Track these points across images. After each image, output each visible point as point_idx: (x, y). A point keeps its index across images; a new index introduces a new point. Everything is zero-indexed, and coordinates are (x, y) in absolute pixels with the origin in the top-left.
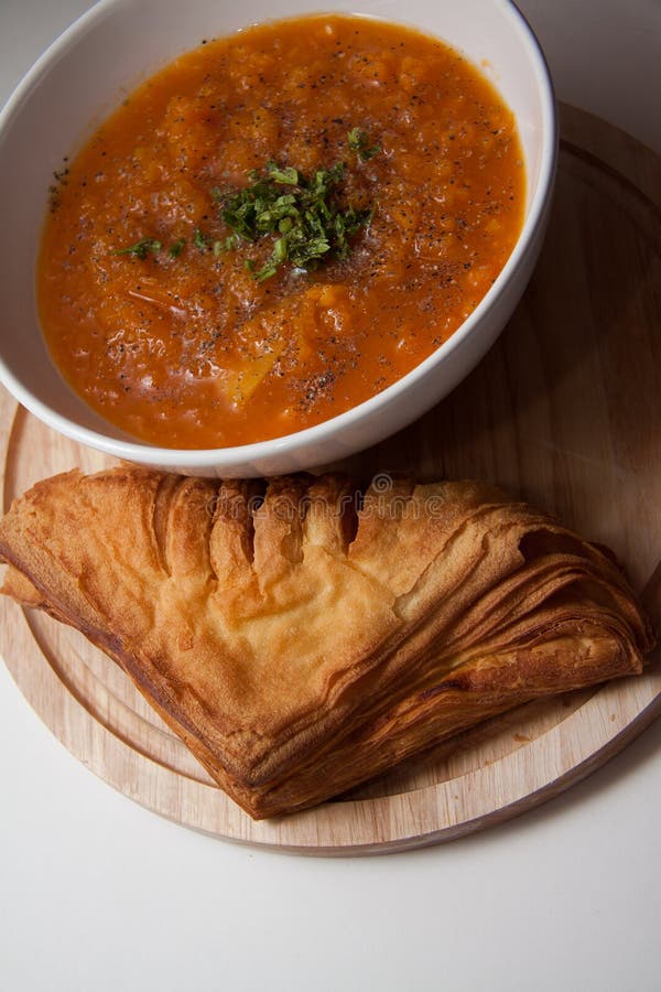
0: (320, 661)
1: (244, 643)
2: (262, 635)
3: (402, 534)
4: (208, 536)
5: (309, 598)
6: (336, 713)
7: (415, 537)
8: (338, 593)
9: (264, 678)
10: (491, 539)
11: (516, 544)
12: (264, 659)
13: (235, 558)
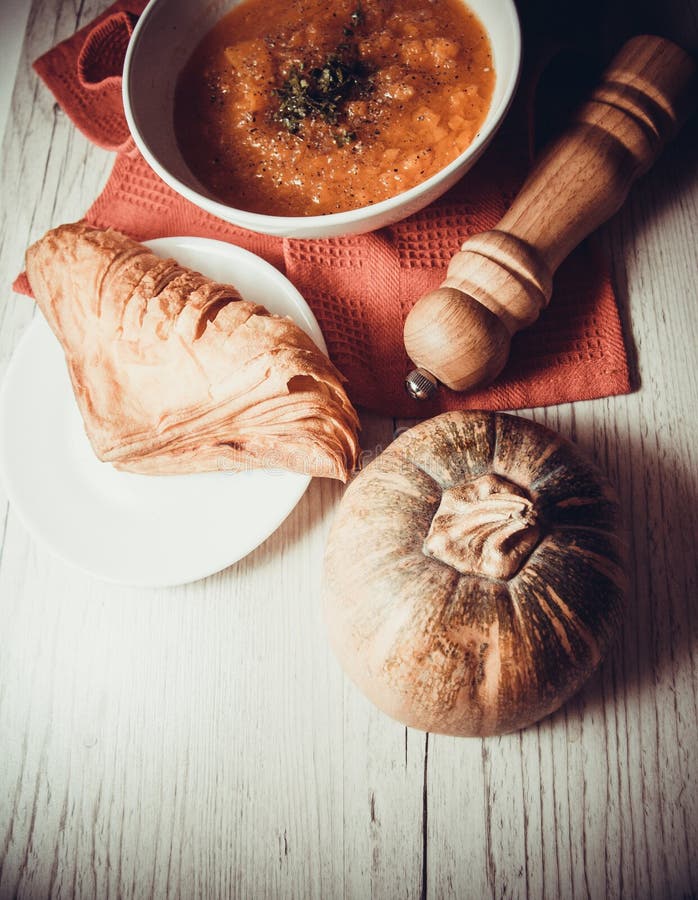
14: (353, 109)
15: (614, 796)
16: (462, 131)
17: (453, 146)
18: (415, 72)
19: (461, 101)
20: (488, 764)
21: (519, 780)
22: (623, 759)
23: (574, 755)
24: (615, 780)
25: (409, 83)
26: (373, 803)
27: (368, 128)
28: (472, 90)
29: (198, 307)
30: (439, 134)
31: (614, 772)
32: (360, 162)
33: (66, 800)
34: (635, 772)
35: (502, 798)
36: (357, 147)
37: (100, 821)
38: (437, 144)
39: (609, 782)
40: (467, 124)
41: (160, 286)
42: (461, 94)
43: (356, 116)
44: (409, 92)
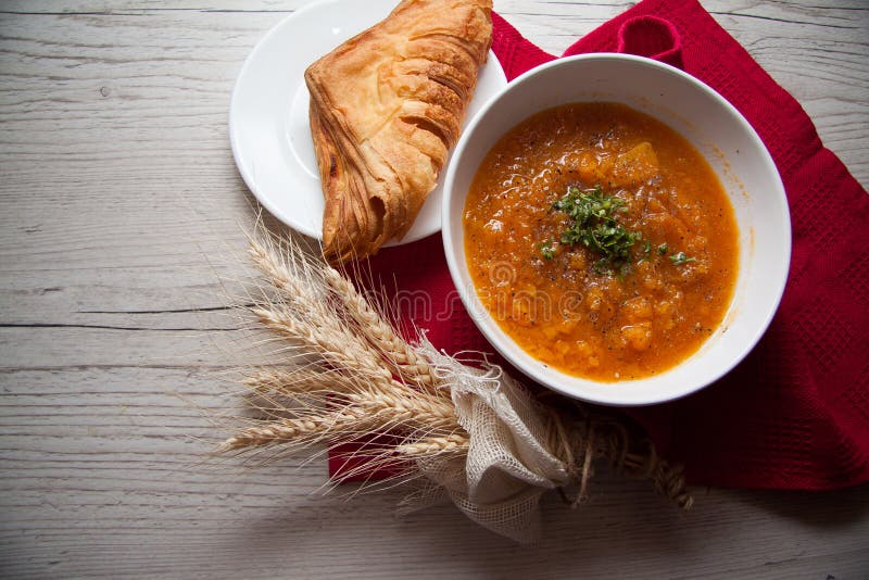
0: (355, 107)
1: (370, 73)
2: (371, 81)
3: (399, 144)
4: (424, 57)
5: (381, 100)
6: (329, 114)
7: (396, 149)
8: (379, 113)
9: (352, 82)
10: (383, 184)
11: (377, 195)
12: (361, 82)
13: (409, 68)
14: (578, 256)
15: (53, 457)
16: (554, 353)
17: (537, 345)
18: (617, 311)
19: (583, 352)
20: (76, 369)
21: (65, 390)
22: (75, 465)
23: (80, 430)
24: (61, 458)
25: (602, 305)
26: (56, 289)
27: (558, 270)
28: (594, 362)
29: (427, 113)
30: (551, 332)
31: (67, 458)
32: (523, 263)
33: (69, 79)
34: (67, 472)
35: (56, 379)
36: (539, 261)
37: (53, 103)
38: (541, 330)
39: (61, 454)
40: (560, 356)
41: (441, 80)
42: (589, 352)
43: (570, 259)
44: (595, 305)
